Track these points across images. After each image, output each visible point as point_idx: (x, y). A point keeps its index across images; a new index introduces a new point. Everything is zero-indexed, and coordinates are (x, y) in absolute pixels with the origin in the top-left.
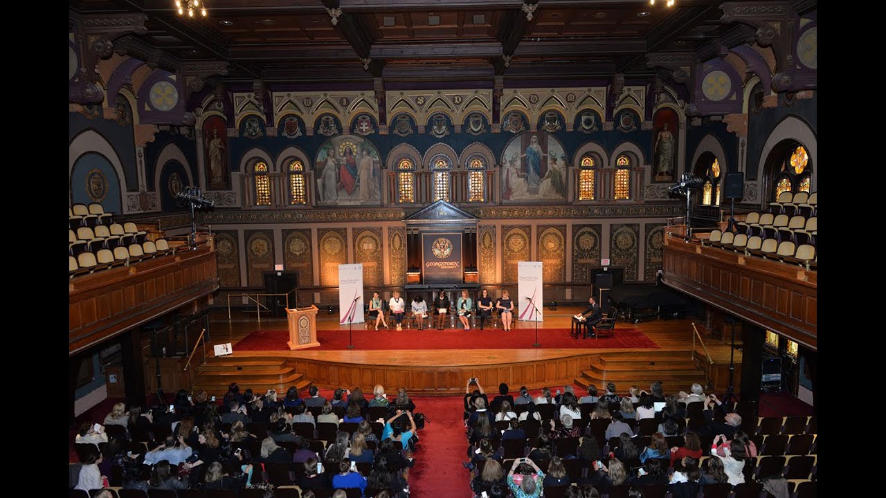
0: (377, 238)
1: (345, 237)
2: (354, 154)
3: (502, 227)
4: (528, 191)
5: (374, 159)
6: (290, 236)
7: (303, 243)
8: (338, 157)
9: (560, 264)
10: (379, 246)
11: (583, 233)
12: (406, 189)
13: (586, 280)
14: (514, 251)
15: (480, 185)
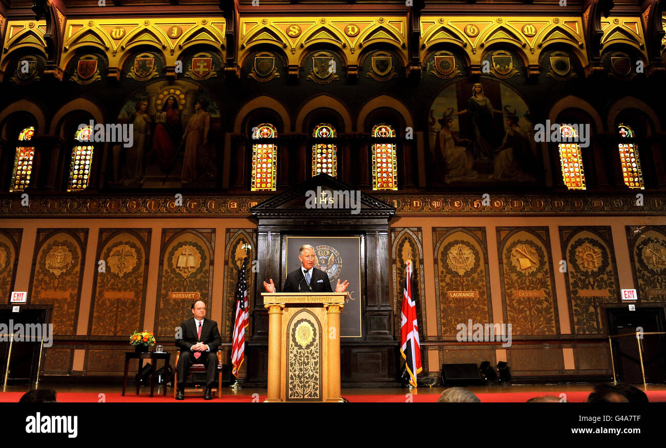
0: (204, 247)
1: (147, 245)
2: (181, 107)
3: (434, 229)
4: (475, 167)
5: (213, 116)
6: (50, 241)
7: (70, 254)
8: (154, 112)
9: (546, 300)
10: (207, 262)
11: (580, 243)
12: (265, 170)
13: (598, 329)
14: (457, 273)
15: (390, 165)
